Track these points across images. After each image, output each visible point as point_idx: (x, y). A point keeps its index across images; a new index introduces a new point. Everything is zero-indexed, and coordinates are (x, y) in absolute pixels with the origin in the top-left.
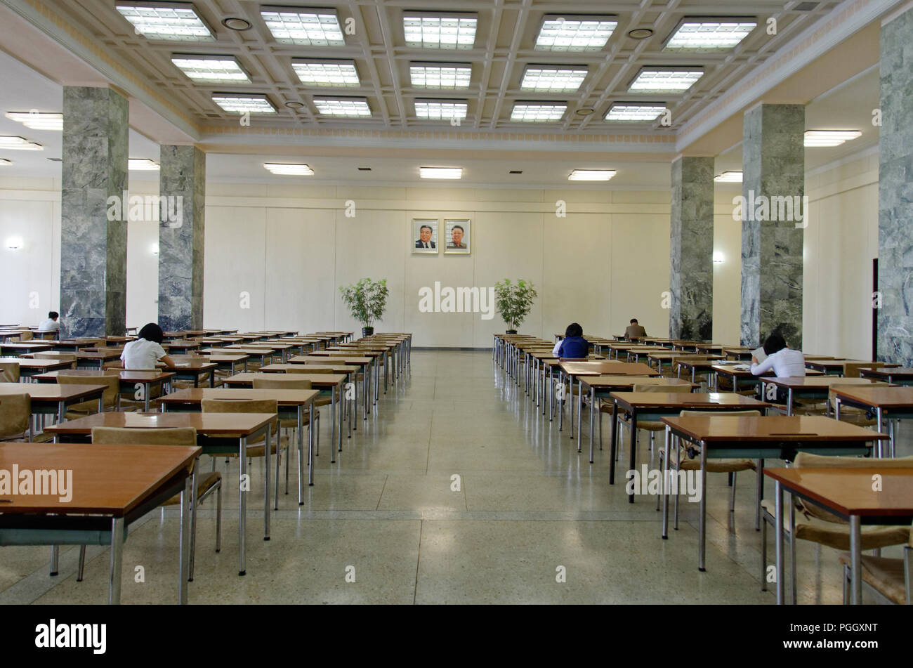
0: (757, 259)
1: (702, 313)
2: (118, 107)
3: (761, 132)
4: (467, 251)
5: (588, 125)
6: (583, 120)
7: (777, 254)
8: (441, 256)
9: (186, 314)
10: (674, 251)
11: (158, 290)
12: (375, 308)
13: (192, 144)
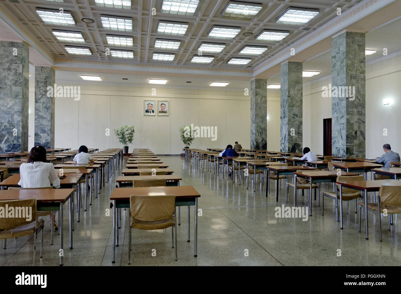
0: (286, 119)
1: (263, 139)
2: (25, 51)
3: (287, 72)
4: (168, 114)
5: (221, 65)
6: (219, 63)
7: (294, 117)
8: (156, 116)
9: (48, 141)
10: (252, 115)
11: (34, 131)
12: (129, 138)
13: (50, 66)
